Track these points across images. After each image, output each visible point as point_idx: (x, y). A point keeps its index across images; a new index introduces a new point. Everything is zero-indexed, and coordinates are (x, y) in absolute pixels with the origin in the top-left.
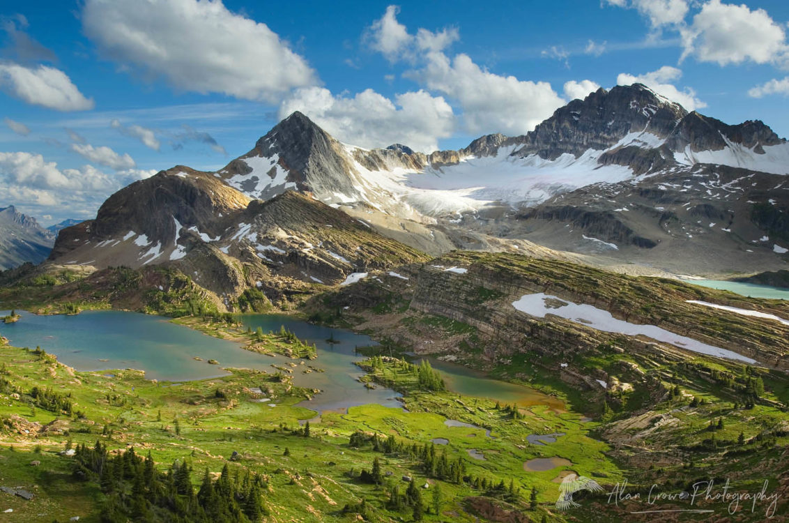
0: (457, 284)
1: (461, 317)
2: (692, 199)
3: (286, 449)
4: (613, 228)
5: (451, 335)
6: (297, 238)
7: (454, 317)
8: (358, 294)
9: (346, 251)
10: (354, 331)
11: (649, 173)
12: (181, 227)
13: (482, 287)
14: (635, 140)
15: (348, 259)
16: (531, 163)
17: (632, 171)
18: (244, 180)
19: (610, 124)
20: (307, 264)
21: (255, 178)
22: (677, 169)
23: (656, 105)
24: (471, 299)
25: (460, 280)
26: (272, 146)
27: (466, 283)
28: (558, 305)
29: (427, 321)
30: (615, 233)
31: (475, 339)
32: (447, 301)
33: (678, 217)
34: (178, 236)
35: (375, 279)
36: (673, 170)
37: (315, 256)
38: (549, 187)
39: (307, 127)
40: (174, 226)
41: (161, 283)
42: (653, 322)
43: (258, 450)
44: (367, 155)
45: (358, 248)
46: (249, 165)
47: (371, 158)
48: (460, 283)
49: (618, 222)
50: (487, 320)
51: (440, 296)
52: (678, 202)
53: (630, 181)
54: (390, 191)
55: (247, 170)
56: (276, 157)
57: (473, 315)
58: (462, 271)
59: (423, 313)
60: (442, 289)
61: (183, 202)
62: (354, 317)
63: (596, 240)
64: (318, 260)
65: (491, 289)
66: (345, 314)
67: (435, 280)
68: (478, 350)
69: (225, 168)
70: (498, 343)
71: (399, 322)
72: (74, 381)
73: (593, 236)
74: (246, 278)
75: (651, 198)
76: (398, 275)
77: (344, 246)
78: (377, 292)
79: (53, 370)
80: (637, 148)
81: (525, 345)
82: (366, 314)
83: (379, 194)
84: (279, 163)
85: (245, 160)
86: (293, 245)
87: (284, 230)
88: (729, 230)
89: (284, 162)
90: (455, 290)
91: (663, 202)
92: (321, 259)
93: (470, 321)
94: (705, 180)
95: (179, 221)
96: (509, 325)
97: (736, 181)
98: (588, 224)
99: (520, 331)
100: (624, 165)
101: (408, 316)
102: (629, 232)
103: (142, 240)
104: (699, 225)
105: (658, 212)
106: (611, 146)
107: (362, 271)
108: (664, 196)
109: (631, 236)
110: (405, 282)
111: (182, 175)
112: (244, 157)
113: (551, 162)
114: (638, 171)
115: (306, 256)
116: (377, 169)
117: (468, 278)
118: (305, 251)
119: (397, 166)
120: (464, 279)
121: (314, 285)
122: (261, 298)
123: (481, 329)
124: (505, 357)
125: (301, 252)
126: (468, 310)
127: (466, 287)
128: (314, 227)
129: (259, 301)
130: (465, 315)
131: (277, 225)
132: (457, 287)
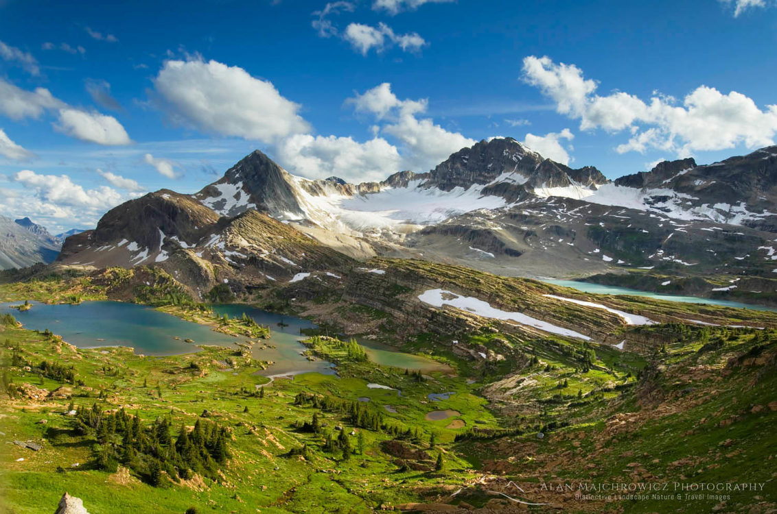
0: (378, 282)
1: (380, 306)
2: (547, 222)
3: (246, 407)
4: (491, 241)
5: (373, 319)
6: (256, 246)
7: (375, 306)
8: (303, 289)
9: (294, 256)
10: (299, 317)
11: (517, 203)
12: (165, 236)
13: (396, 284)
14: (507, 178)
15: (296, 262)
16: (432, 193)
17: (505, 200)
18: (216, 201)
19: (490, 166)
20: (264, 266)
21: (224, 200)
22: (537, 200)
23: (522, 153)
24: (387, 293)
25: (380, 279)
26: (237, 175)
27: (383, 281)
28: (451, 297)
29: (355, 309)
30: (492, 245)
31: (390, 322)
32: (370, 295)
33: (538, 235)
34: (162, 244)
35: (316, 278)
36: (533, 200)
37: (270, 260)
38: (445, 211)
39: (264, 162)
40: (159, 236)
41: (148, 280)
42: (519, 310)
43: (224, 408)
44: (311, 184)
45: (303, 254)
46: (219, 190)
47: (313, 186)
48: (380, 281)
49: (495, 238)
50: (400, 309)
51: (364, 291)
52: (537, 224)
53: (503, 208)
54: (328, 212)
55: (218, 194)
56: (240, 184)
57: (389, 305)
58: (381, 272)
59: (351, 303)
60: (366, 285)
61: (166, 217)
62: (300, 306)
63: (479, 250)
64: (272, 263)
65: (403, 285)
66: (292, 304)
67: (361, 278)
68: (393, 331)
69: (201, 192)
70: (408, 326)
71: (333, 310)
72: (75, 356)
73: (477, 248)
74: (215, 276)
75: (518, 221)
76: (333, 275)
77: (292, 252)
78: (317, 287)
79: (58, 347)
80: (509, 184)
81: (427, 327)
82: (308, 304)
83: (319, 214)
84: (243, 188)
85: (216, 186)
86: (253, 251)
87: (246, 240)
88: (572, 244)
89: (246, 188)
90: (376, 287)
91: (527, 223)
92: (275, 262)
93: (387, 309)
94: (556, 208)
95: (163, 231)
96: (415, 312)
97: (577, 209)
98: (473, 238)
99: (423, 317)
100: (499, 196)
101: (340, 306)
102: (502, 244)
103: (133, 246)
104: (551, 241)
105: (523, 231)
106: (490, 182)
107: (306, 272)
108: (527, 219)
109: (504, 248)
110: (339, 280)
111: (166, 196)
112: (215, 184)
113: (446, 193)
114: (509, 201)
115: (263, 259)
116: (318, 195)
117: (386, 277)
118: (262, 256)
119: (333, 193)
120: (382, 278)
121: (269, 281)
122: (227, 292)
123: (395, 315)
124: (413, 336)
125: (259, 257)
126: (386, 301)
127: (384, 284)
128: (269, 238)
129: (226, 294)
130: (383, 305)
131: (240, 236)
132: (377, 284)
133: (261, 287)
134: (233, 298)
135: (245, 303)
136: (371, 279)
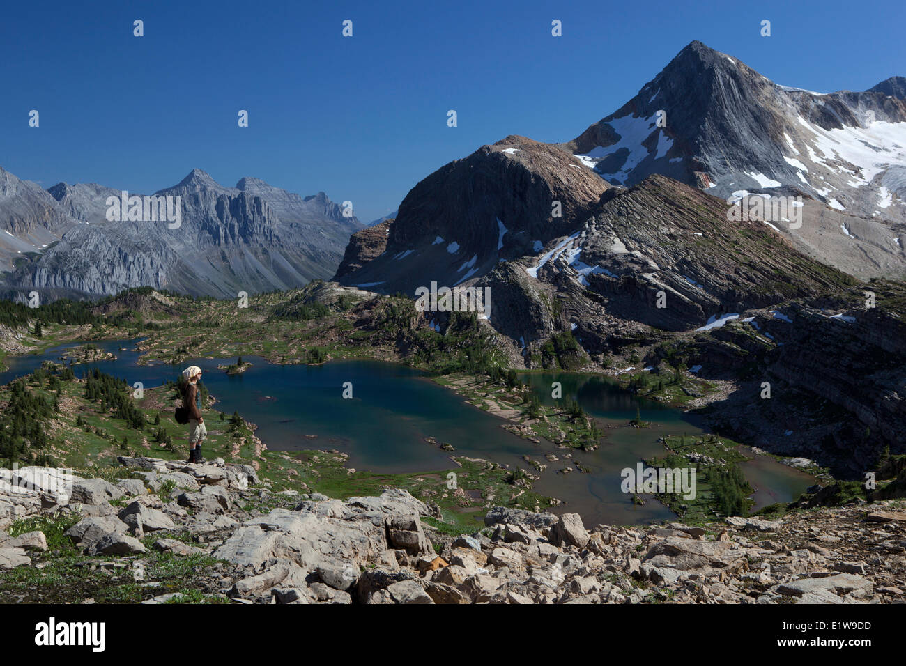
0: (841, 341)
1: (838, 395)
5: (815, 424)
6: (639, 254)
7: (828, 395)
8: (718, 346)
12: (506, 231)
13: (879, 348)
15: (713, 290)
20: (649, 296)
21: (625, 151)
24: (857, 366)
25: (847, 335)
26: (653, 98)
27: (854, 339)
31: (848, 432)
32: (821, 368)
34: (500, 245)
35: (749, 322)
37: (662, 284)
39: (706, 66)
40: (497, 230)
44: (821, 103)
45: (732, 271)
46: (617, 131)
47: (829, 107)
48: (846, 339)
50: (871, 404)
51: (812, 359)
55: (615, 138)
56: (660, 115)
57: (854, 393)
58: (850, 319)
59: (787, 385)
60: (816, 347)
61: (509, 195)
62: (702, 384)
64: (666, 291)
65: (892, 351)
67: (810, 331)
74: (555, 316)
76: (784, 318)
79: (237, 446)
83: (833, 170)
85: (610, 123)
86: (631, 265)
87: (623, 242)
90: (835, 351)
92: (671, 289)
93: (850, 403)
95: (503, 221)
107: (732, 312)
111: (510, 151)
112: (610, 118)
118: (648, 276)
125: (641, 277)
126: (850, 386)
127: (853, 347)
128: (671, 236)
129: (569, 354)
130: (843, 391)
131: (614, 234)
132: (840, 345)
134: (581, 363)
136: (829, 333)
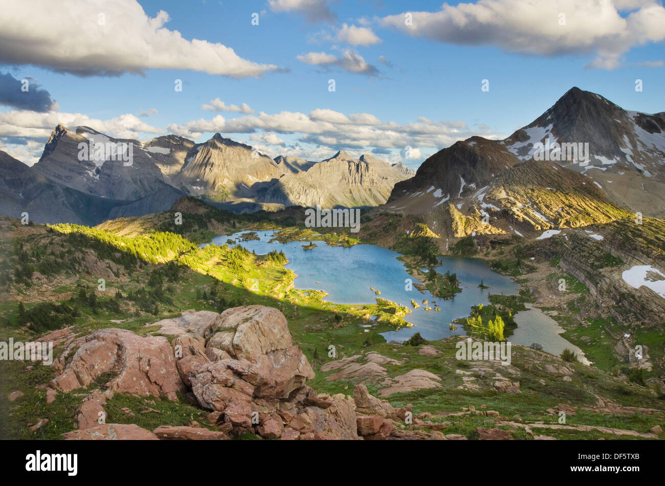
0: (591, 250)
1: (583, 279)
5: (569, 293)
6: (513, 199)
7: (579, 278)
8: (544, 248)
9: (548, 211)
10: (514, 279)
12: (465, 184)
13: (610, 254)
15: (548, 218)
18: (522, 146)
20: (514, 221)
21: (530, 145)
24: (597, 263)
25: (595, 246)
26: (549, 117)
27: (598, 249)
28: (656, 278)
31: (582, 299)
32: (578, 264)
34: (461, 191)
35: (564, 236)
37: (521, 215)
40: (460, 184)
41: (409, 229)
44: (649, 119)
45: (559, 209)
46: (529, 134)
47: (653, 121)
48: (594, 248)
50: (597, 285)
51: (576, 258)
55: (526, 138)
56: (550, 127)
57: (591, 278)
58: (600, 238)
59: (563, 271)
60: (579, 252)
61: (468, 165)
62: (530, 267)
64: (524, 219)
65: (616, 256)
66: (528, 264)
67: (578, 243)
68: (577, 310)
69: (510, 137)
70: (592, 306)
71: (547, 276)
74: (465, 229)
77: (547, 207)
78: (558, 248)
81: (608, 312)
83: (649, 155)
84: (551, 132)
85: (526, 130)
86: (507, 204)
87: (506, 191)
89: (555, 131)
90: (587, 255)
92: (525, 217)
93: (588, 283)
96: (609, 292)
99: (612, 298)
101: (553, 272)
103: (438, 193)
107: (556, 229)
111: (471, 144)
112: (526, 128)
115: (514, 213)
117: (601, 245)
118: (515, 210)
120: (597, 245)
121: (516, 237)
122: (472, 245)
123: (591, 292)
124: (589, 319)
125: (511, 211)
126: (590, 274)
127: (597, 253)
128: (532, 189)
129: (469, 247)
130: (586, 277)
131: (503, 188)
132: (590, 252)
133: (505, 242)
134: (476, 252)
135: (485, 258)
136: (586, 245)
